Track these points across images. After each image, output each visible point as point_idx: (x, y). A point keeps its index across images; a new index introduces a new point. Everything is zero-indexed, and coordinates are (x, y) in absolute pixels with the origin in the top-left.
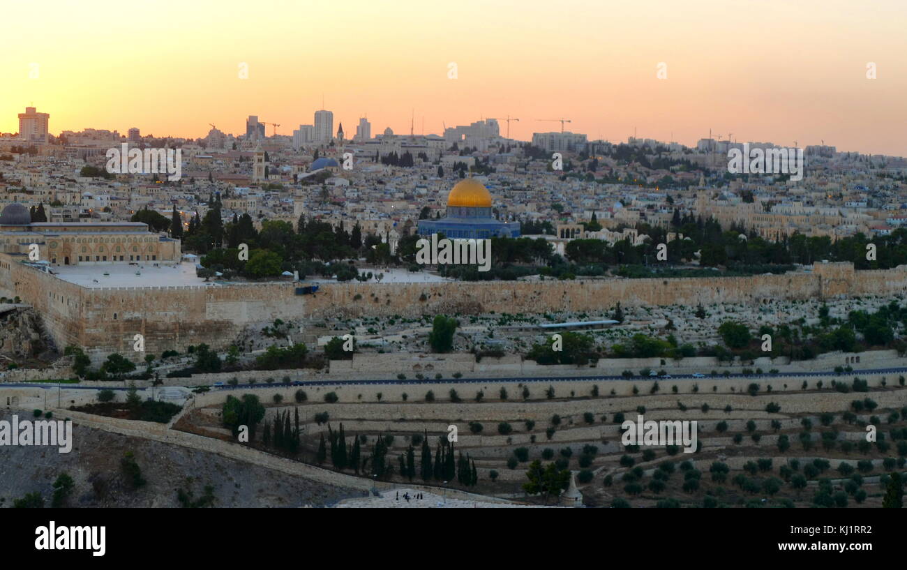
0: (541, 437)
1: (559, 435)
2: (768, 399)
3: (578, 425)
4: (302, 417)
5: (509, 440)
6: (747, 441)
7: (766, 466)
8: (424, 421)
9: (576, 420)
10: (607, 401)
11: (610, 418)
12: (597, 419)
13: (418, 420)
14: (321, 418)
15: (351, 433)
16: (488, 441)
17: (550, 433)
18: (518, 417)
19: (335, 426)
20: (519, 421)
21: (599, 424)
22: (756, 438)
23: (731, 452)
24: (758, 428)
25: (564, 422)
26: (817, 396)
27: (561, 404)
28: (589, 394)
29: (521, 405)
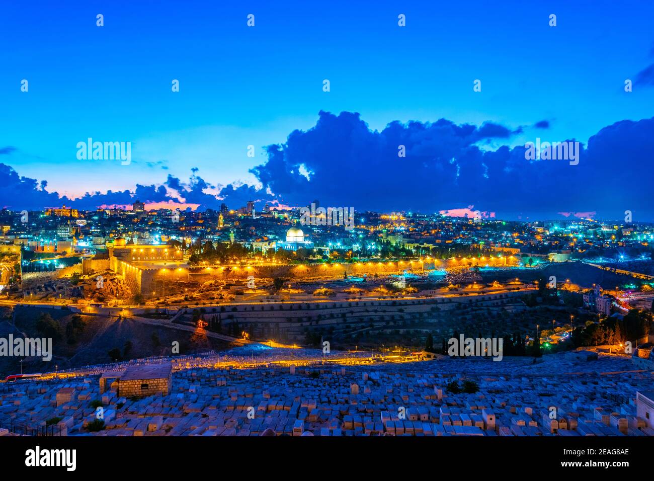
0: (314, 323)
1: (321, 322)
2: (400, 307)
3: (328, 319)
4: (222, 317)
5: (302, 325)
6: (392, 324)
7: (397, 332)
8: (271, 318)
9: (327, 316)
10: (339, 309)
11: (340, 315)
12: (335, 316)
13: (268, 318)
14: (231, 317)
15: (240, 323)
16: (294, 325)
17: (317, 321)
18: (306, 315)
19: (235, 320)
20: (306, 317)
21: (336, 318)
22: (395, 322)
23: (385, 327)
24: (395, 318)
25: (323, 317)
26: (418, 306)
27: (322, 311)
28: (332, 307)
29: (307, 311)
